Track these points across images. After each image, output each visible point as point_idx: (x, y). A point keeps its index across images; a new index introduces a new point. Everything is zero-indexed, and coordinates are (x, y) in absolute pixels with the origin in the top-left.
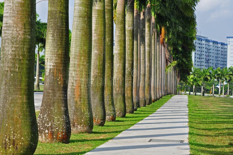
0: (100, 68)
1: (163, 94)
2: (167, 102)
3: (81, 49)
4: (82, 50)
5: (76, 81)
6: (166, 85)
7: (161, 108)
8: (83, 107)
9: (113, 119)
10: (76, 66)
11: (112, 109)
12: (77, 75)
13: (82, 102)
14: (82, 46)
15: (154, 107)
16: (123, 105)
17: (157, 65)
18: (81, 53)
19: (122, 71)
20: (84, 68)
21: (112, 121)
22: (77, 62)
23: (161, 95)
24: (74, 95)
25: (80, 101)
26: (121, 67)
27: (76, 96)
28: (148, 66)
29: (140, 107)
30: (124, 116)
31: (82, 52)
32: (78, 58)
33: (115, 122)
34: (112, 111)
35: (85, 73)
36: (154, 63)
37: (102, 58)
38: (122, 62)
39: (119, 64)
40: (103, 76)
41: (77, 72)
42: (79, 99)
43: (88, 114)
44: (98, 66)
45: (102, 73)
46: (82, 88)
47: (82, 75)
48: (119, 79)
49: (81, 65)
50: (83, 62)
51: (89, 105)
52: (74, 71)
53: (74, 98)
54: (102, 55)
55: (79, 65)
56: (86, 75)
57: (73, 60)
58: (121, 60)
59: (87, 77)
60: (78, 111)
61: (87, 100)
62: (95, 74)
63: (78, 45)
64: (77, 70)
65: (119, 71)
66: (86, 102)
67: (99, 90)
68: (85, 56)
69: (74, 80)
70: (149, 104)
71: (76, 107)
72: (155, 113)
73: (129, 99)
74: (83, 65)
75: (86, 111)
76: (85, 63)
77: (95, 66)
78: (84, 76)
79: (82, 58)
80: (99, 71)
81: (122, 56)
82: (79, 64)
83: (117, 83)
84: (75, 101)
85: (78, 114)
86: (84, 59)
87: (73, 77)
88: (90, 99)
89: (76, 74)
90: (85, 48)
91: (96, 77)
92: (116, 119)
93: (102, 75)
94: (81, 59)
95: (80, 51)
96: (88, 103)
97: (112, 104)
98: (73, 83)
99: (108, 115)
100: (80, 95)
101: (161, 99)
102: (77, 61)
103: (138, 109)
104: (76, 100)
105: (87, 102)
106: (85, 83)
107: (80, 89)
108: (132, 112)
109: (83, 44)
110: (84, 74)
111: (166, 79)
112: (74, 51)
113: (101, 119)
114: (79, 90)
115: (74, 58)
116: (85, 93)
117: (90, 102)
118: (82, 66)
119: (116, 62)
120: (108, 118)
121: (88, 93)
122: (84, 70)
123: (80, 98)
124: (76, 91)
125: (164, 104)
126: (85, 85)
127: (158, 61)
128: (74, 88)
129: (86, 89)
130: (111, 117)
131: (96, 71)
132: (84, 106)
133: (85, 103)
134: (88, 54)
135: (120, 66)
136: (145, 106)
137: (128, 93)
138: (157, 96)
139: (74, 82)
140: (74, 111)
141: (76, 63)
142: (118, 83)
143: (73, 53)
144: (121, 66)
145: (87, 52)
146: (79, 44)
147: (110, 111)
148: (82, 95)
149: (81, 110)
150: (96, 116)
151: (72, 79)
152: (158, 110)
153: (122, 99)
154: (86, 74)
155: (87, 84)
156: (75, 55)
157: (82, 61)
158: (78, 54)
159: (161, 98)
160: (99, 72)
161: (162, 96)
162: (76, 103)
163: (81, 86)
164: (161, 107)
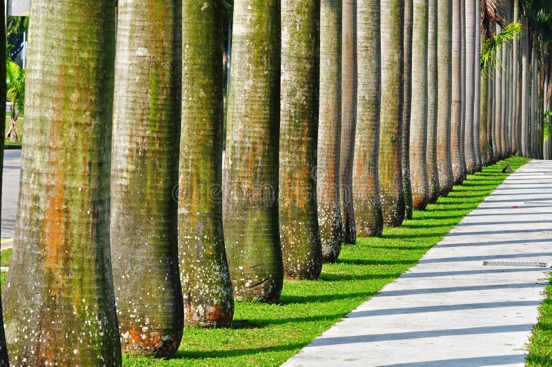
0: (160, 121)
1: (469, 162)
2: (481, 205)
3: (69, 59)
4: (73, 63)
5: (49, 188)
6: (487, 124)
7: (447, 240)
8: (76, 294)
9: (224, 318)
10: (48, 128)
11: (216, 275)
12: (52, 163)
13: (75, 276)
14: (71, 49)
15: (415, 236)
16: (268, 252)
17: (439, 46)
18: (70, 76)
19: (266, 111)
20: (80, 136)
21: (219, 326)
22: (51, 111)
23: (456, 173)
24: (41, 246)
25: (66, 271)
26: (261, 95)
27: (51, 251)
28: (393, 62)
29: (353, 243)
30: (273, 296)
31: (71, 71)
32: (55, 95)
33: (230, 331)
34: (217, 283)
35: (84, 158)
36: (422, 43)
37: (167, 78)
38: (266, 72)
39: (251, 82)
40: (169, 152)
41: (53, 153)
42: (61, 262)
43: (97, 326)
44: (152, 111)
45: (168, 139)
46: (74, 217)
47: (74, 165)
48: (254, 143)
49: (70, 125)
50: (78, 112)
51: (104, 289)
52: (41, 148)
53: (41, 259)
54: (167, 66)
55: (60, 125)
56: (90, 164)
57: (38, 102)
58: (259, 63)
59: (94, 173)
60: (57, 311)
61: (93, 267)
62: (137, 144)
63: (55, 44)
64: (51, 144)
65: (252, 109)
66: (91, 277)
67: (154, 212)
68: (87, 90)
69: (40, 185)
70: (397, 223)
71: (50, 298)
72: (413, 270)
73: (299, 220)
74: (77, 124)
75: (90, 314)
76: (85, 118)
77: (139, 112)
78: (81, 169)
79: (75, 96)
80: (153, 131)
81: (267, 46)
82: (59, 122)
83: (244, 158)
84: (46, 271)
85: (59, 323)
86: (80, 100)
87: (39, 174)
88: (109, 261)
89: (46, 160)
90: (85, 55)
91: (143, 158)
92: (236, 316)
93: (166, 149)
94: (67, 100)
95: (66, 67)
96: (98, 280)
97: (218, 257)
98: (36, 199)
99: (200, 302)
100: (67, 247)
101: (460, 187)
102: (54, 109)
103: (345, 252)
104: (50, 269)
105: (95, 277)
106: (86, 199)
107: (67, 224)
108: (312, 273)
109: (75, 39)
110: (80, 160)
111: (486, 96)
112: (38, 67)
113: (165, 327)
114: (63, 227)
115: (41, 96)
116: (87, 239)
117: (107, 275)
118: (73, 130)
119: (240, 73)
120: (198, 315)
121: (98, 237)
122: (80, 147)
123: (67, 259)
124: (47, 231)
125: (465, 220)
126: (85, 206)
127: (442, 33)
128: (41, 217)
129: (88, 223)
130: (211, 309)
131: (142, 134)
132: (82, 292)
133: (86, 279)
134: (97, 79)
135: (254, 87)
136: (376, 232)
137: (297, 193)
138: (436, 182)
139: (42, 194)
140: (42, 313)
141: (49, 115)
142: (247, 161)
143: (37, 76)
144: (259, 90)
145: (91, 70)
146: (58, 40)
147: (210, 285)
148: (74, 249)
149: (71, 308)
150: (142, 316)
151: (34, 182)
152: (431, 254)
153: (264, 227)
154: (88, 160)
155: (94, 203)
156: (46, 84)
157: (75, 107)
158: (55, 79)
159: (459, 182)
160: (155, 135)
161: (464, 173)
162: (50, 278)
163: (67, 211)
164: (445, 234)
